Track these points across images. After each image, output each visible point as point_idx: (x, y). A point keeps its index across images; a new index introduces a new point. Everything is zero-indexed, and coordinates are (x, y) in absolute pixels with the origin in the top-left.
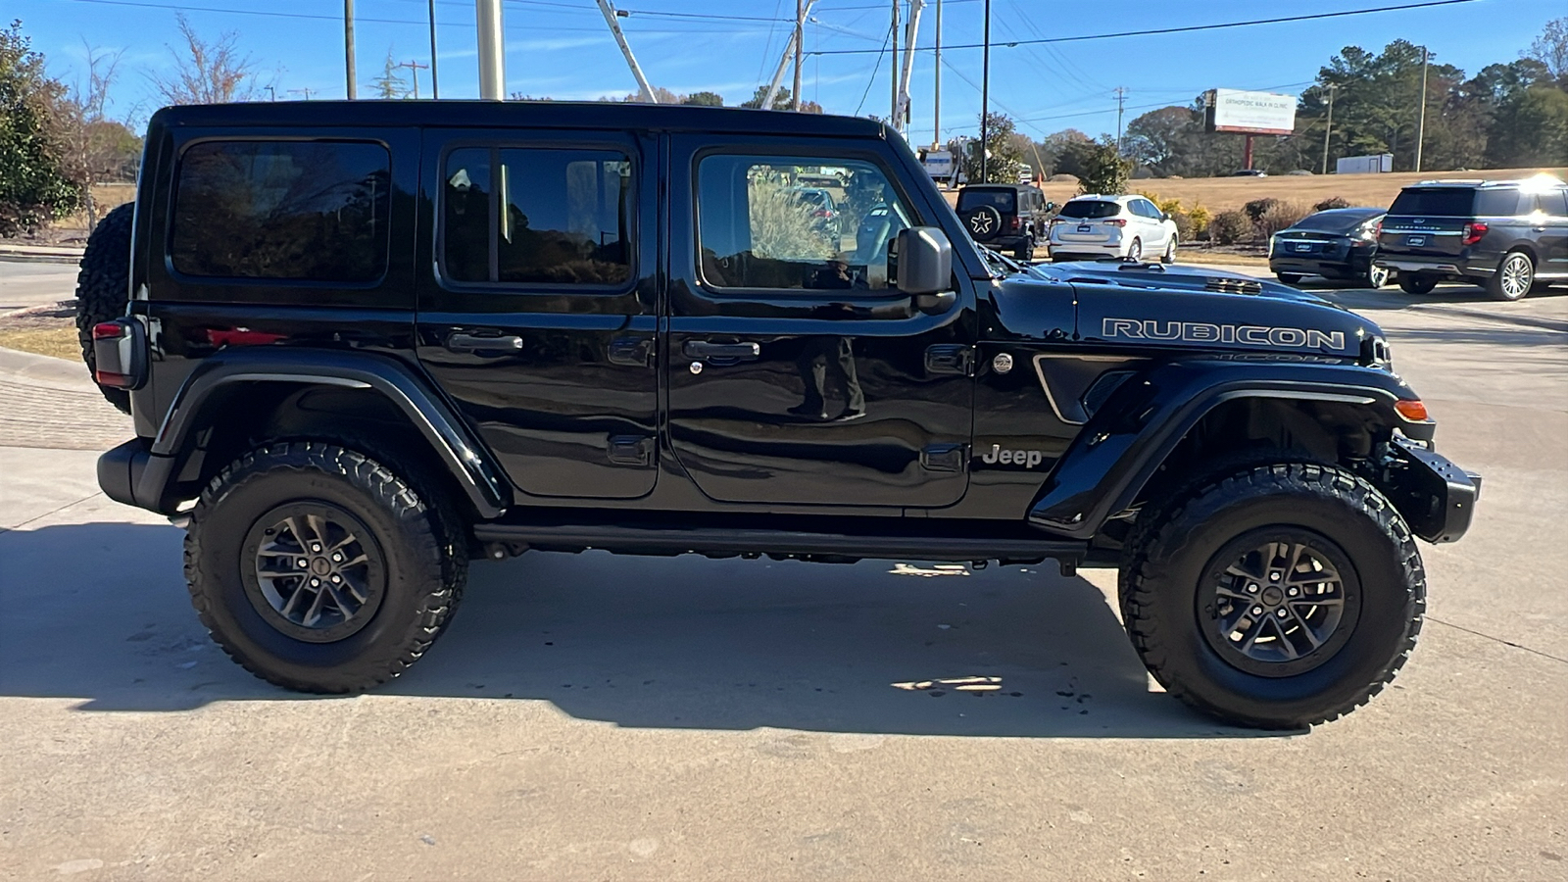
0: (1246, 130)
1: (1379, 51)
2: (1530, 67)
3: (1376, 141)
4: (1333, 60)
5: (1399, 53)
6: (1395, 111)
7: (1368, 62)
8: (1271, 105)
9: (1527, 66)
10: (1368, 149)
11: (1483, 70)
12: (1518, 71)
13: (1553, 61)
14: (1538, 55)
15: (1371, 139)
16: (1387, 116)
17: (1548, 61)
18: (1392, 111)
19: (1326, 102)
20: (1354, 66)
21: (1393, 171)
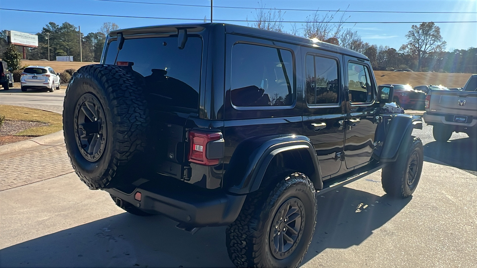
0: (23, 45)
1: (60, 25)
2: (101, 35)
3: (63, 51)
4: (47, 26)
5: (66, 26)
6: (68, 43)
7: (58, 28)
8: (30, 37)
9: (100, 34)
10: (61, 54)
11: (89, 34)
12: (98, 35)
13: (106, 33)
14: (103, 32)
15: (62, 51)
16: (66, 45)
17: (105, 33)
18: (67, 43)
19: (47, 38)
20: (53, 28)
21: (74, 61)
